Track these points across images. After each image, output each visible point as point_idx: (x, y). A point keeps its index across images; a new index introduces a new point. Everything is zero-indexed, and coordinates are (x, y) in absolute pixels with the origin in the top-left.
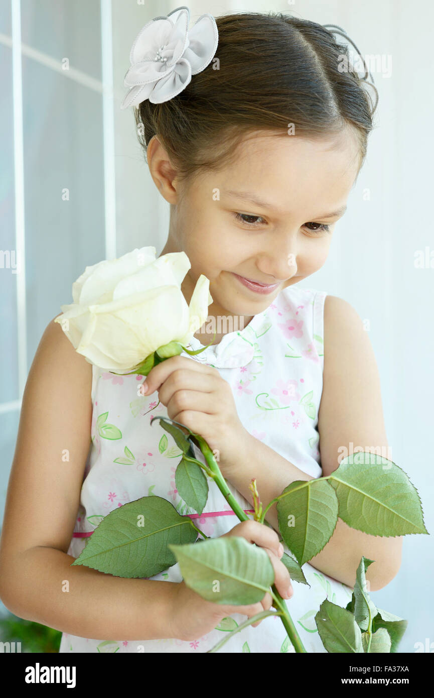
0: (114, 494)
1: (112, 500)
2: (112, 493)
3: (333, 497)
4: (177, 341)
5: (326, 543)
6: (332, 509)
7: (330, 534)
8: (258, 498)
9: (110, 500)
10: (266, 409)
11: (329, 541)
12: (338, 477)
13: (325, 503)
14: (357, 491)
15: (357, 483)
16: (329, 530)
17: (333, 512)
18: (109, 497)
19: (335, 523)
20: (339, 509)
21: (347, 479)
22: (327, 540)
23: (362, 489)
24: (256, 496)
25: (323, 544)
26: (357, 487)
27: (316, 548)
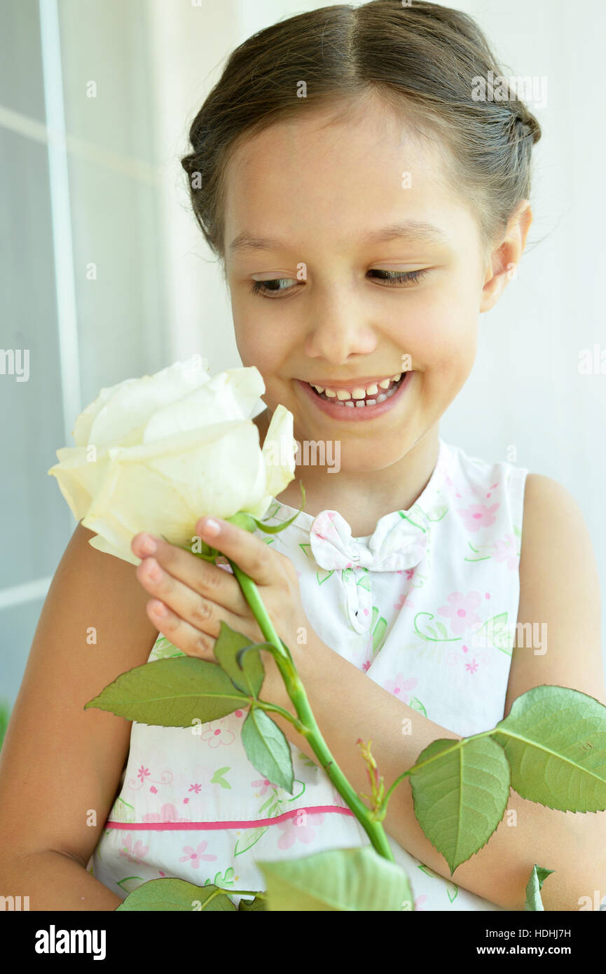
0: (147, 770)
1: (142, 780)
2: (145, 769)
3: (500, 759)
4: (246, 512)
5: (493, 833)
6: (500, 779)
7: (498, 817)
8: (375, 771)
9: (140, 778)
10: (427, 638)
11: (497, 828)
12: (507, 728)
13: (488, 771)
14: (538, 748)
15: (537, 735)
16: (496, 812)
17: (502, 783)
18: (139, 773)
19: (505, 800)
20: (511, 778)
21: (523, 731)
22: (494, 827)
23: (546, 745)
24: (372, 767)
25: (488, 833)
26: (538, 742)
27: (477, 841)
